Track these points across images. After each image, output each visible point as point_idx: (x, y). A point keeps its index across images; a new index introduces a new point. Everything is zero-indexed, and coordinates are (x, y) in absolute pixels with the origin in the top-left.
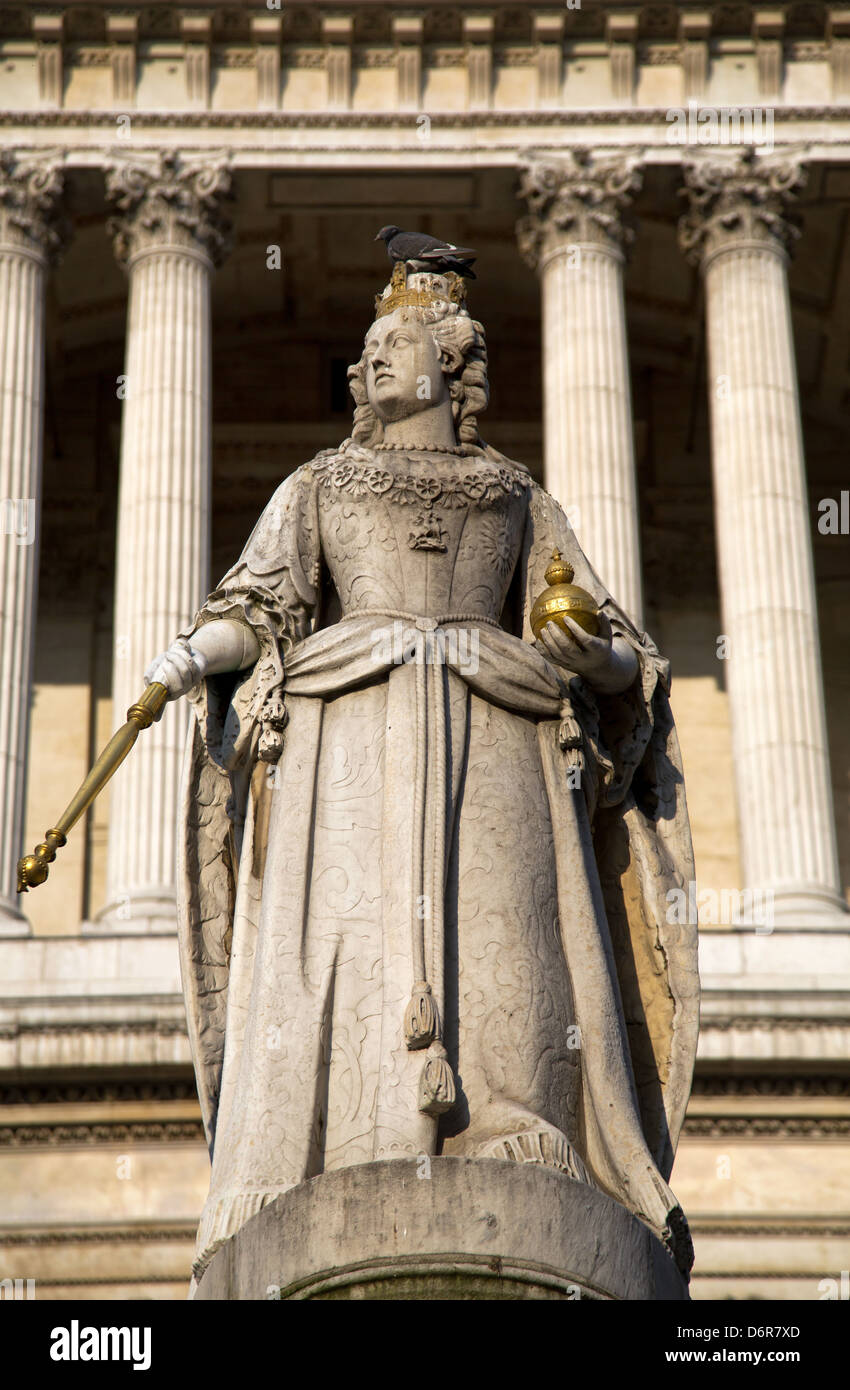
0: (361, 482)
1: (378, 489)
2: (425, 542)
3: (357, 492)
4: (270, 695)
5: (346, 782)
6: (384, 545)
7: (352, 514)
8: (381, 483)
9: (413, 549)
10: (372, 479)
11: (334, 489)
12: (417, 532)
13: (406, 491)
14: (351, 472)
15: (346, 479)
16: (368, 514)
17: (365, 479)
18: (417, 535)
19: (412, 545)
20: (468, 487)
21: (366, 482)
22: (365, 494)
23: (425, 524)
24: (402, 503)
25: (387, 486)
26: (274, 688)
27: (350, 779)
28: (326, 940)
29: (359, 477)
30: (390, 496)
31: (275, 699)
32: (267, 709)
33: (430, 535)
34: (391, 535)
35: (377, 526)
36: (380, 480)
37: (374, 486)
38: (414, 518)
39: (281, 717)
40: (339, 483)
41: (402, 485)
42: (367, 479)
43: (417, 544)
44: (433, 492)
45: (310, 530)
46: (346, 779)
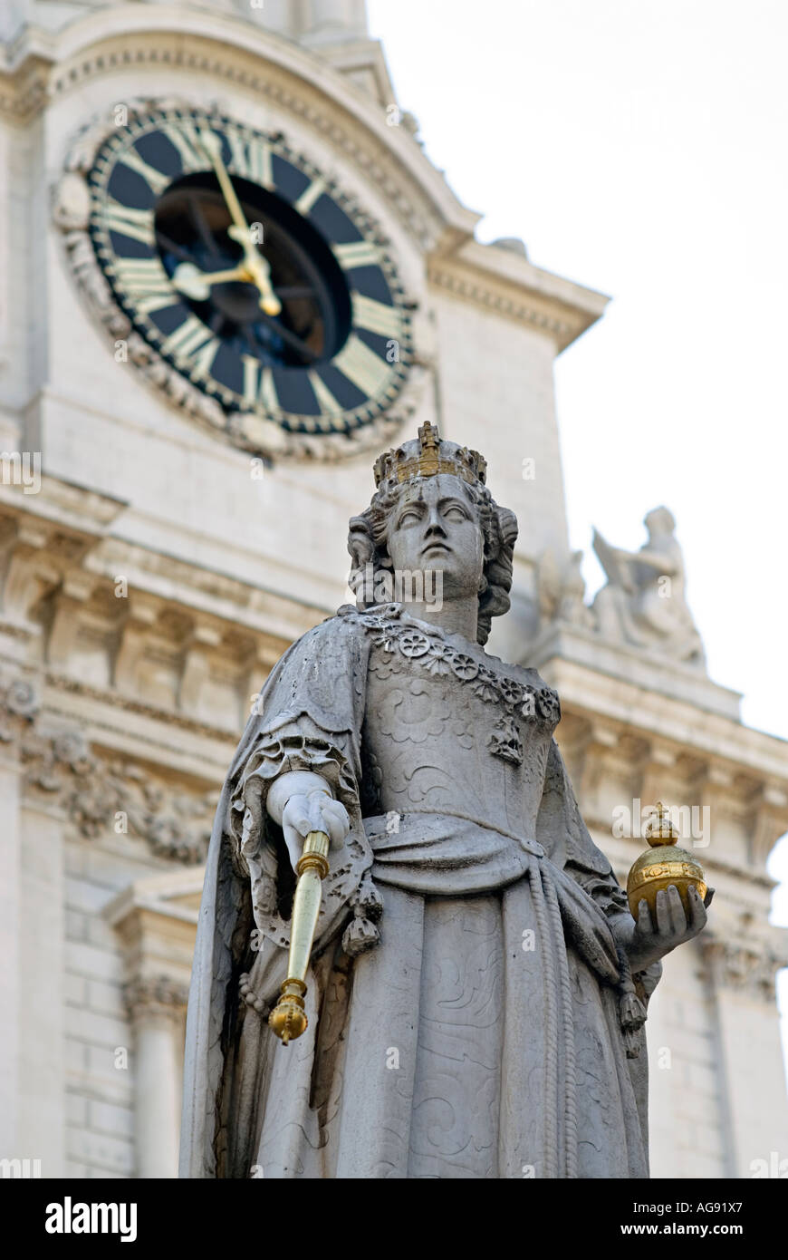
0: (441, 660)
1: (461, 674)
2: (505, 750)
3: (434, 671)
4: (363, 876)
6: (460, 739)
7: (423, 693)
8: (466, 670)
9: (494, 755)
10: (455, 661)
11: (398, 657)
12: (501, 736)
13: (488, 685)
14: (427, 646)
15: (420, 652)
16: (444, 699)
17: (447, 659)
18: (501, 740)
19: (494, 750)
20: (542, 702)
21: (448, 662)
22: (446, 675)
23: (507, 730)
24: (485, 699)
25: (471, 674)
26: (366, 870)
29: (438, 653)
30: (474, 685)
31: (369, 883)
33: (513, 744)
34: (468, 730)
35: (454, 715)
36: (464, 665)
37: (457, 669)
38: (497, 720)
39: (376, 906)
40: (409, 653)
41: (484, 677)
42: (450, 660)
43: (498, 751)
44: (516, 698)
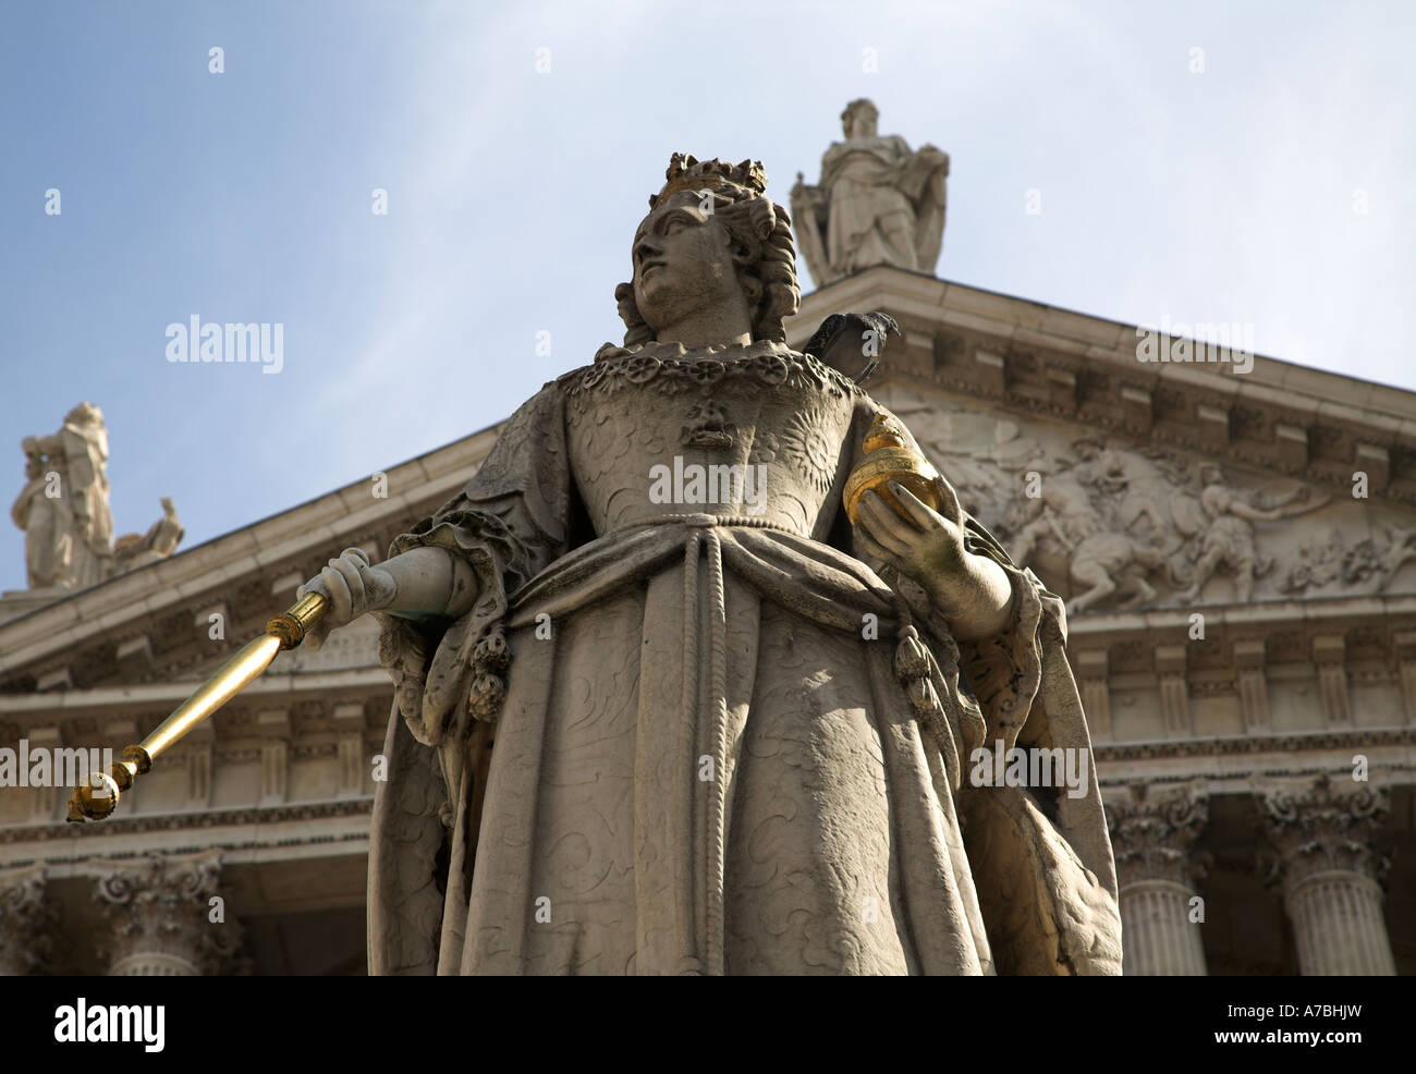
0: (617, 375)
1: (640, 379)
2: (702, 436)
3: (612, 388)
4: (487, 630)
5: (588, 722)
6: (649, 448)
7: (606, 418)
8: (643, 372)
9: (687, 446)
10: (631, 369)
11: (583, 396)
12: (692, 424)
13: (674, 377)
14: (605, 368)
15: (599, 377)
16: (627, 414)
17: (623, 371)
18: (693, 429)
19: (686, 441)
20: (764, 372)
21: (624, 375)
22: (622, 388)
23: (703, 414)
24: (671, 393)
25: (651, 374)
26: (494, 622)
27: (593, 717)
28: (559, 933)
29: (615, 370)
30: (656, 385)
31: (496, 634)
32: (481, 646)
33: (711, 427)
34: (658, 435)
35: (640, 427)
36: (642, 368)
37: (634, 376)
38: (688, 409)
39: (500, 652)
40: (590, 385)
41: (670, 371)
42: (625, 370)
43: (693, 440)
44: (714, 377)
45: (555, 453)
46: (587, 717)
